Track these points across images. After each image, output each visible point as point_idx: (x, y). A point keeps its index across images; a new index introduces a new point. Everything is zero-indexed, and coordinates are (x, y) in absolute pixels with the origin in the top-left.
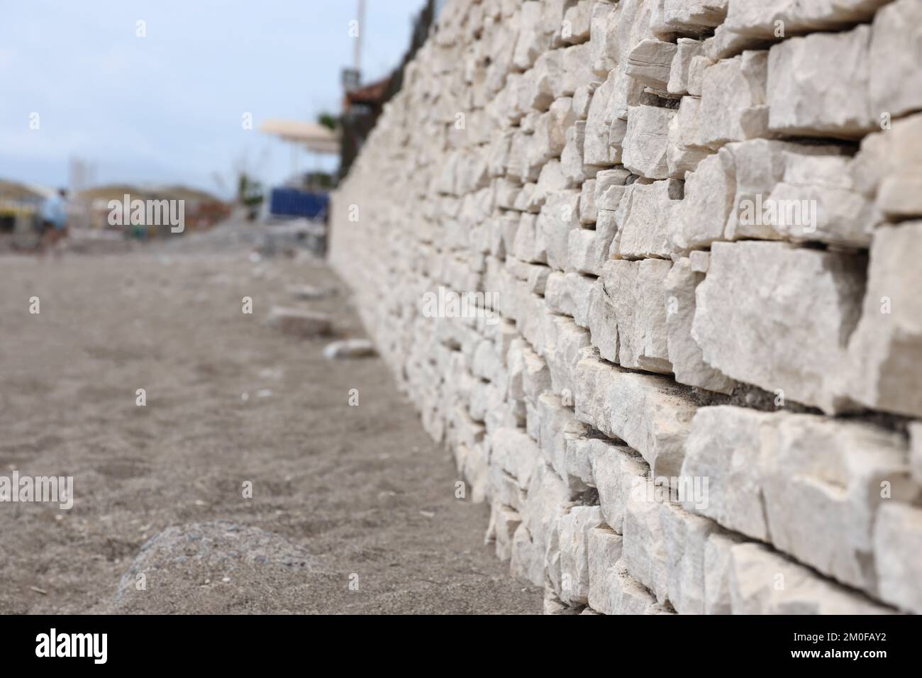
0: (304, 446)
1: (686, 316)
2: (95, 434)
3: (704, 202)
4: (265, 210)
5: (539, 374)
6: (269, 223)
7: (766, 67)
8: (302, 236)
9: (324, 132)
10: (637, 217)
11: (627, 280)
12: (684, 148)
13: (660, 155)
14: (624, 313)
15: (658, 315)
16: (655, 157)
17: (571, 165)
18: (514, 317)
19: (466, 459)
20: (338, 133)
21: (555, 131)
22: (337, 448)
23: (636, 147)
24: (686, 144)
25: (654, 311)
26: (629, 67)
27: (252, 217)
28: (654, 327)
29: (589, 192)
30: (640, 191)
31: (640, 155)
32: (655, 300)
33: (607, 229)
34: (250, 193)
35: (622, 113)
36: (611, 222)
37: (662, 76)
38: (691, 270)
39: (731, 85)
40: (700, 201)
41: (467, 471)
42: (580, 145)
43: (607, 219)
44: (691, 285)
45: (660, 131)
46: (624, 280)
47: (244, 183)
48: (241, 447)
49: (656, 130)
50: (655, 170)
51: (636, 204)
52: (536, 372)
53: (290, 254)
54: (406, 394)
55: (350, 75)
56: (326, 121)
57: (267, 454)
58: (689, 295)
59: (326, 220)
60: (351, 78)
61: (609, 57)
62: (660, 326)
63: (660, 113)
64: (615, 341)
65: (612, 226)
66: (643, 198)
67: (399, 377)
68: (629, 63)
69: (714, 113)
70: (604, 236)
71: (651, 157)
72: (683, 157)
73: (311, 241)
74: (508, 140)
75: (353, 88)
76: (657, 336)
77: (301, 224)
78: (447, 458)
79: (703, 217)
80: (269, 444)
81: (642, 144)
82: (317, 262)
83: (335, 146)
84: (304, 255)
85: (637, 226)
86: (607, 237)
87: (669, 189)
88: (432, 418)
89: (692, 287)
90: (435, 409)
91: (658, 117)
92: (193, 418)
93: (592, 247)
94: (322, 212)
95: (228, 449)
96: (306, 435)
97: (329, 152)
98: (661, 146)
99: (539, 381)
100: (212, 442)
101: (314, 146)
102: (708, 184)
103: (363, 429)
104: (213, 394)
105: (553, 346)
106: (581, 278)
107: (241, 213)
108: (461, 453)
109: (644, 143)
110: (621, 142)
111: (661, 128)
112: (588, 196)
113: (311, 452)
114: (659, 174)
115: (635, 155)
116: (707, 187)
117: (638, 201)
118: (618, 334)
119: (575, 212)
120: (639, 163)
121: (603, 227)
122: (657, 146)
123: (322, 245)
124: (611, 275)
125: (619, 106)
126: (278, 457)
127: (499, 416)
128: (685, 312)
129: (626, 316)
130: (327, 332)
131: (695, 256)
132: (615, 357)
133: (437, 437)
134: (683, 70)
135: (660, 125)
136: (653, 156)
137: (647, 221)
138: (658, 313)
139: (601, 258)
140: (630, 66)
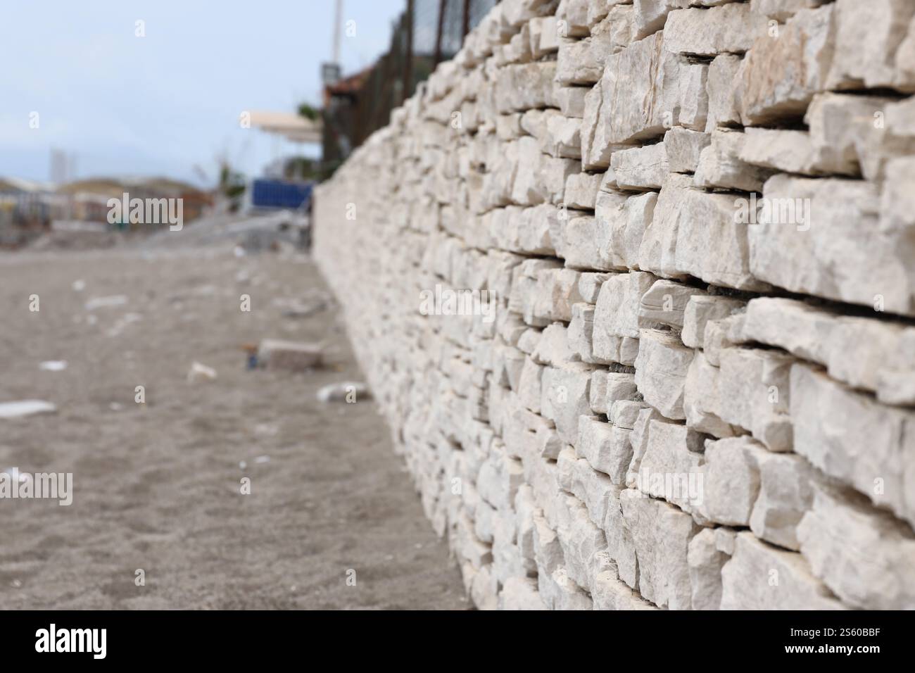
0: (307, 541)
1: (712, 593)
2: (97, 530)
3: (727, 485)
4: (247, 200)
5: (550, 546)
6: (253, 214)
7: (788, 380)
8: (284, 227)
9: (303, 123)
10: (655, 453)
11: (646, 516)
12: (702, 413)
13: (676, 396)
14: (644, 548)
15: (681, 571)
16: (671, 397)
17: (577, 342)
18: (520, 456)
19: (472, 580)
20: (319, 124)
21: (560, 301)
22: (340, 545)
23: (651, 382)
24: (705, 410)
25: (677, 566)
26: (642, 311)
27: (234, 209)
28: (677, 583)
29: (600, 385)
30: (656, 428)
31: (655, 391)
32: (677, 555)
33: (622, 448)
34: (231, 182)
35: (634, 334)
36: (626, 440)
37: (676, 319)
38: (716, 548)
39: (752, 380)
40: (723, 482)
41: (474, 594)
42: (588, 333)
43: (622, 438)
44: (715, 563)
45: (675, 372)
46: (643, 514)
47: (225, 174)
48: (244, 544)
49: (670, 371)
50: (671, 411)
51: (653, 440)
52: (549, 544)
53: (274, 248)
54: (402, 459)
55: (330, 69)
56: (306, 112)
57: (271, 554)
58: (715, 573)
59: (310, 211)
60: (331, 72)
61: (616, 254)
62: (683, 582)
63: (674, 355)
64: (634, 567)
65: (627, 444)
66: (659, 436)
67: (396, 438)
68: (643, 307)
69: (734, 398)
70: (619, 454)
71: (667, 397)
72: (702, 422)
73: (294, 234)
74: (508, 272)
75: (333, 83)
76: (681, 592)
77: (284, 216)
78: (452, 565)
79: (727, 499)
80: (272, 541)
81: (657, 382)
82: (300, 258)
83: (317, 136)
84: (288, 251)
85: (655, 463)
86: (622, 455)
87: (687, 440)
88: (434, 509)
89: (717, 565)
90: (437, 500)
91: (672, 359)
92: (192, 503)
93: (604, 447)
94: (305, 203)
95: (231, 546)
96: (308, 528)
97: (310, 141)
98: (676, 387)
99: (551, 552)
100: (214, 539)
101: (295, 136)
102: (730, 467)
103: (363, 517)
104: (211, 462)
105: (566, 527)
106: (594, 474)
107: (223, 204)
108: (468, 571)
109: (659, 381)
110: (633, 360)
111: (676, 369)
112: (598, 389)
113: (315, 550)
114: (675, 415)
115: (650, 390)
116: (730, 471)
117: (655, 437)
118: (637, 560)
119: (585, 396)
120: (654, 400)
121: (618, 445)
122: (672, 386)
123: (306, 240)
124: (628, 506)
125: (630, 326)
126: (282, 556)
127: (508, 555)
128: (711, 589)
129: (645, 551)
130: (319, 366)
131: (720, 536)
132: (635, 583)
133: (440, 531)
134: (698, 328)
135: (675, 366)
136: (668, 396)
137: (665, 462)
138: (681, 568)
139: (617, 474)
140: (644, 310)
